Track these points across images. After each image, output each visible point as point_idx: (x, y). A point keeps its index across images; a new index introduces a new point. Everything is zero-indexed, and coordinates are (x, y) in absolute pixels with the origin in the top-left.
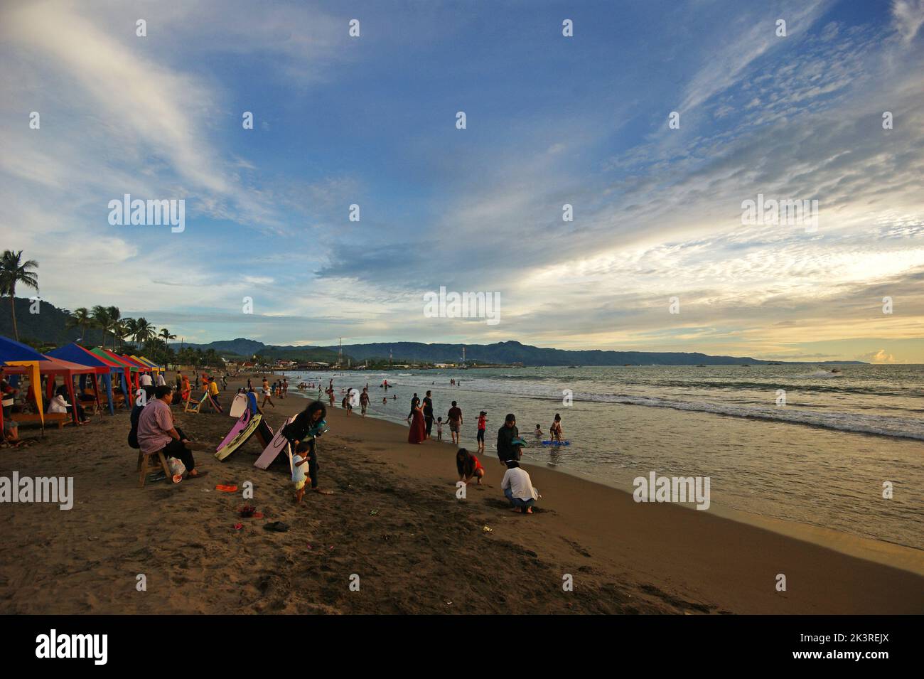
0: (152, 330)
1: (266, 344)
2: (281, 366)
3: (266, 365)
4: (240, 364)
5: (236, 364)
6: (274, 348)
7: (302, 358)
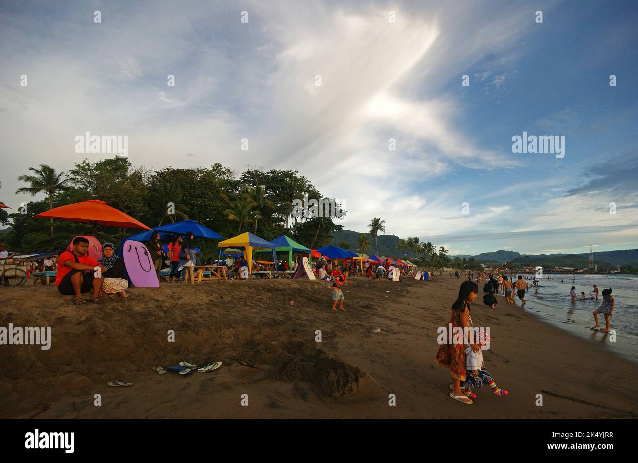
0: (434, 248)
1: (521, 254)
2: (527, 270)
3: (515, 269)
4: (495, 268)
5: (491, 269)
6: (527, 257)
7: (549, 264)
